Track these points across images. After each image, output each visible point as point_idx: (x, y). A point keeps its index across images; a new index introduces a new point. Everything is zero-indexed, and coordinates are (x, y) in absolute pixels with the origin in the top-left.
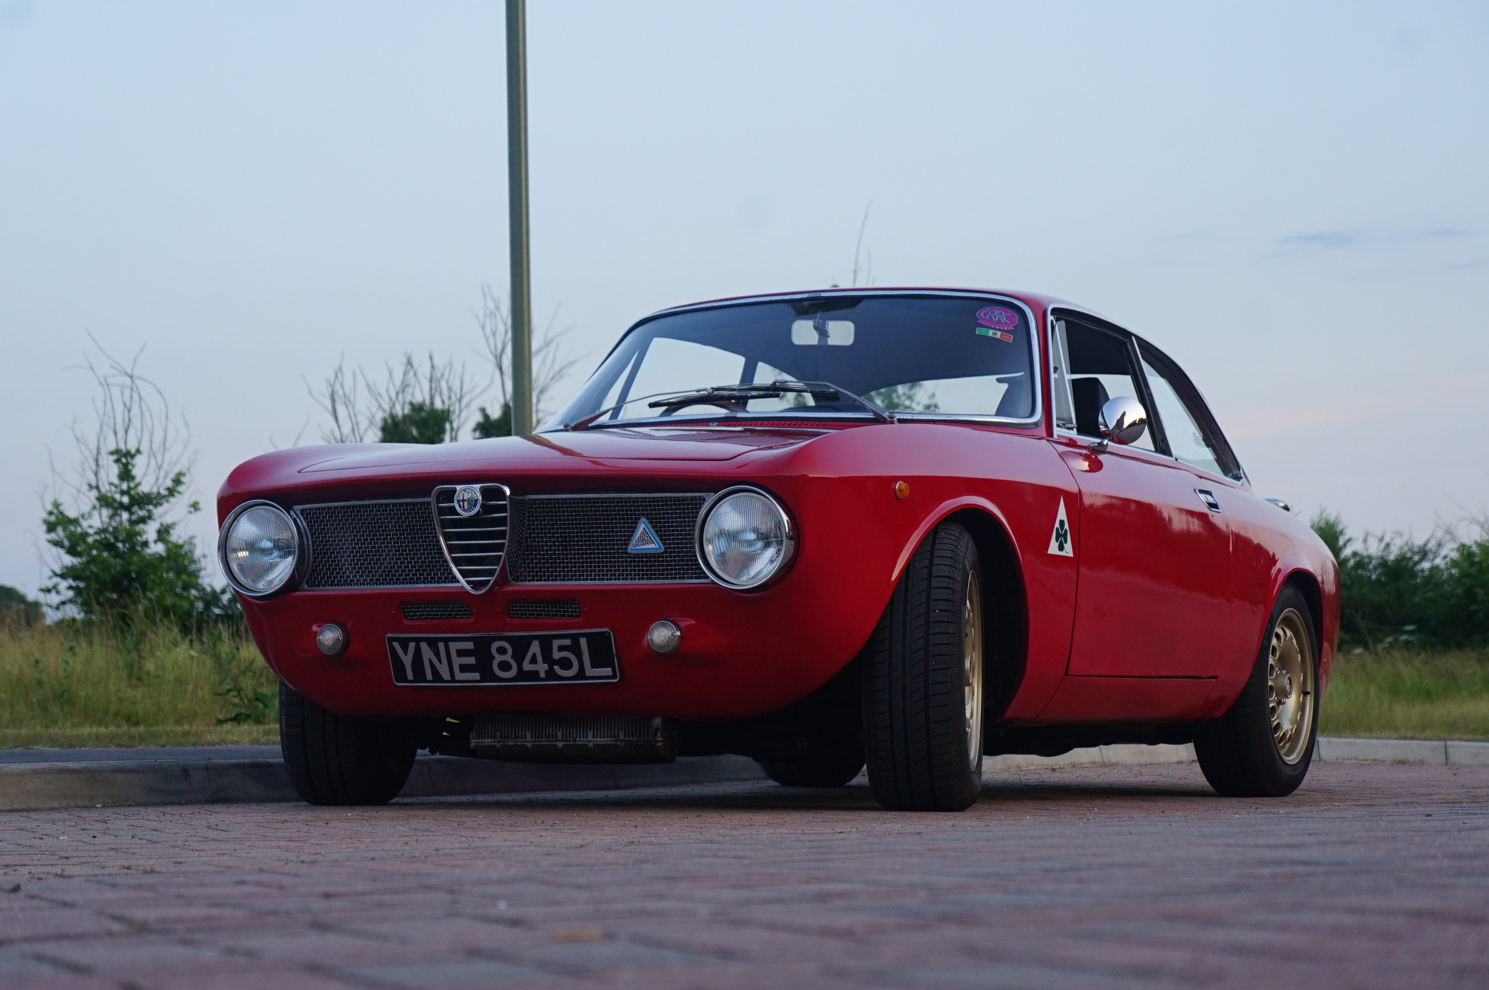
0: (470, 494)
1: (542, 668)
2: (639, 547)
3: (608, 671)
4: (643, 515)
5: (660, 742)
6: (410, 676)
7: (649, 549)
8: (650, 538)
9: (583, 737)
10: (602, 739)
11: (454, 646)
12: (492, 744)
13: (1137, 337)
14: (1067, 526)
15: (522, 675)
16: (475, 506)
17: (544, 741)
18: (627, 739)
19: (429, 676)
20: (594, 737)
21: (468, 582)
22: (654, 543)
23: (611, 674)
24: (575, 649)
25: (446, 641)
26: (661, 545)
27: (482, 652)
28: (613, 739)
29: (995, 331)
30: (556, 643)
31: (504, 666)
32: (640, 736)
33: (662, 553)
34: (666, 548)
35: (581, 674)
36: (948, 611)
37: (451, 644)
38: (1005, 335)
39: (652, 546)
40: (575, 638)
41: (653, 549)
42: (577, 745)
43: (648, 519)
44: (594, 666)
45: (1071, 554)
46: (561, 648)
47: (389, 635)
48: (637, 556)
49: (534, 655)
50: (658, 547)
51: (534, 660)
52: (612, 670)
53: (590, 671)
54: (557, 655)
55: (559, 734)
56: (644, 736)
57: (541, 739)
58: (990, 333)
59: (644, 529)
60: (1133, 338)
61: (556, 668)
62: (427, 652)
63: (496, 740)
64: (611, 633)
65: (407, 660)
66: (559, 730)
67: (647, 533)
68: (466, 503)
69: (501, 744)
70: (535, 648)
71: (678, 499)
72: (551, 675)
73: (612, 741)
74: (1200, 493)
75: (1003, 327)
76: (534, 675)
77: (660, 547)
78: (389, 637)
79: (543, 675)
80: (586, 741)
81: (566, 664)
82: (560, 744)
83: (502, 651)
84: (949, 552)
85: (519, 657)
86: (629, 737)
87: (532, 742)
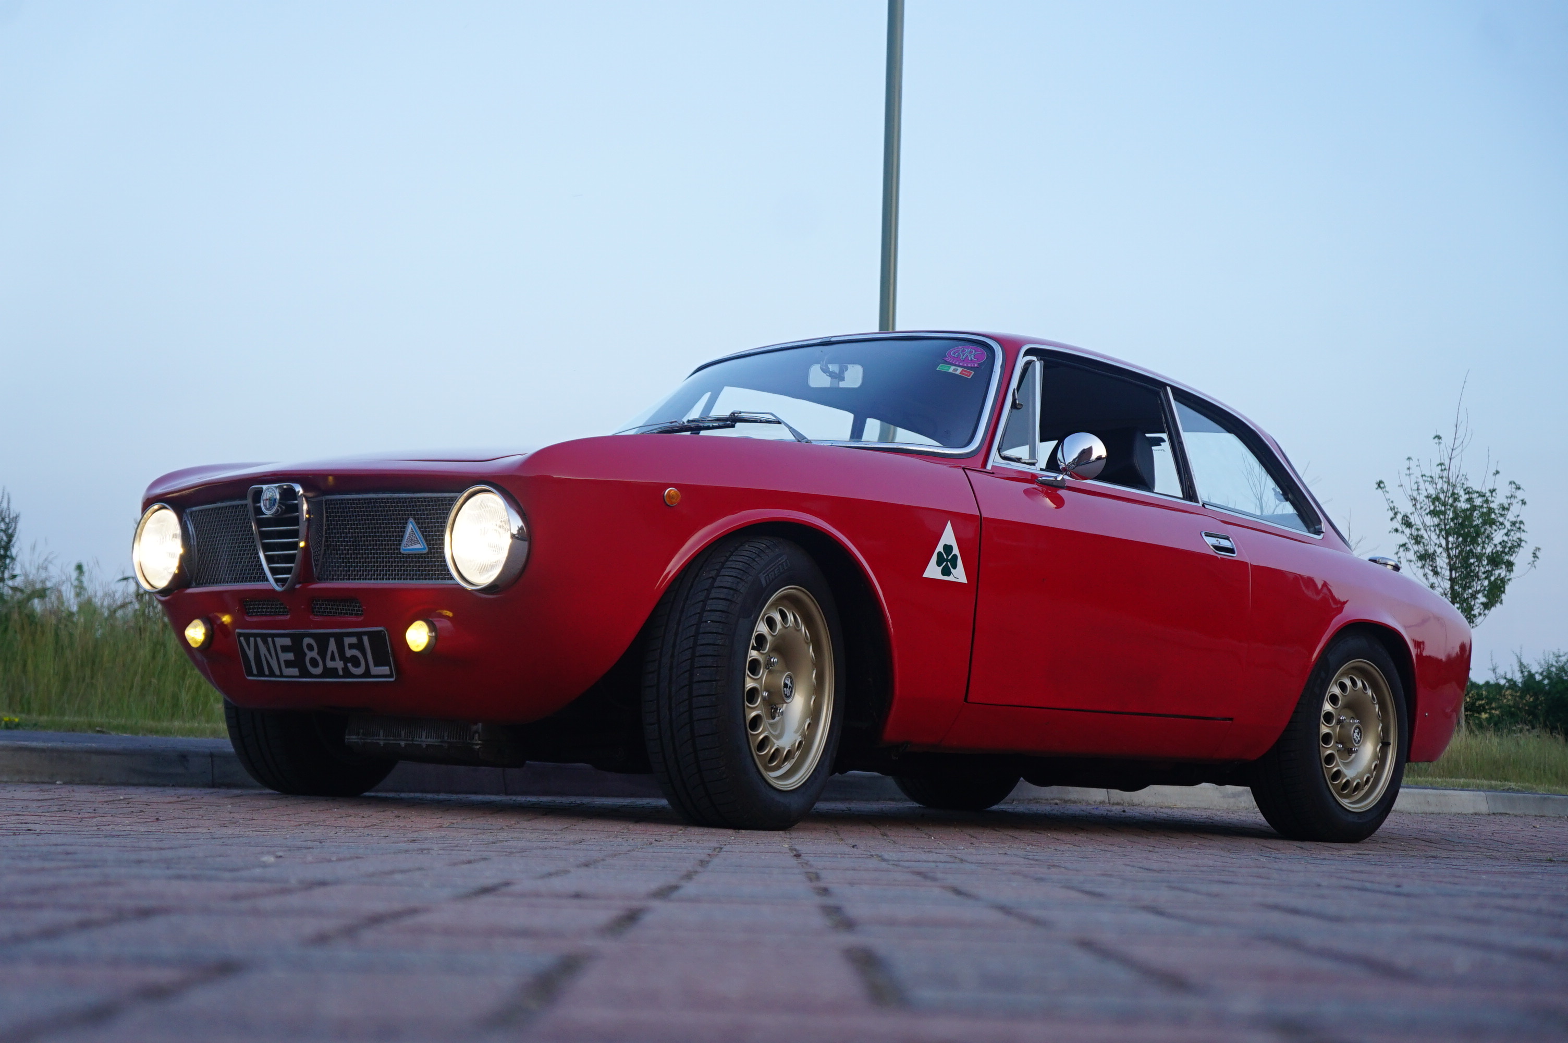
0: (271, 494)
1: (339, 665)
2: (408, 548)
3: (385, 670)
4: (411, 514)
5: (477, 744)
6: (255, 672)
7: (416, 549)
8: (417, 538)
9: (419, 738)
10: (432, 740)
11: (280, 642)
12: (356, 740)
13: (1173, 388)
14: (956, 551)
15: (329, 672)
16: (274, 505)
17: (392, 740)
18: (449, 740)
19: (267, 672)
20: (426, 738)
21: (277, 580)
22: (419, 543)
23: (388, 672)
24: (360, 646)
25: (273, 636)
26: (426, 546)
27: (296, 647)
28: (439, 740)
29: (957, 368)
30: (348, 641)
31: (314, 663)
32: (460, 739)
33: (428, 553)
34: (430, 549)
35: (367, 674)
36: (720, 622)
37: (276, 639)
38: (966, 371)
39: (418, 546)
40: (359, 635)
41: (419, 549)
42: (415, 744)
43: (415, 519)
44: (376, 665)
45: (963, 579)
46: (351, 646)
47: (238, 630)
48: (409, 556)
49: (333, 652)
50: (423, 547)
51: (333, 659)
52: (390, 668)
53: (375, 670)
54: (349, 653)
55: (403, 733)
56: (463, 739)
57: (389, 738)
58: (951, 369)
59: (412, 529)
60: (1169, 389)
61: (349, 665)
62: (263, 650)
63: (359, 737)
64: (386, 632)
65: (251, 654)
66: (403, 730)
67: (414, 534)
68: (267, 502)
69: (362, 741)
70: (332, 646)
71: (438, 499)
72: (347, 673)
73: (438, 742)
74: (1206, 535)
75: (967, 364)
76: (333, 672)
77: (425, 548)
78: (237, 632)
79: (341, 673)
80: (421, 741)
81: (355, 662)
82: (403, 743)
83: (310, 647)
84: (740, 563)
85: (323, 652)
86: (450, 739)
87: (384, 740)
